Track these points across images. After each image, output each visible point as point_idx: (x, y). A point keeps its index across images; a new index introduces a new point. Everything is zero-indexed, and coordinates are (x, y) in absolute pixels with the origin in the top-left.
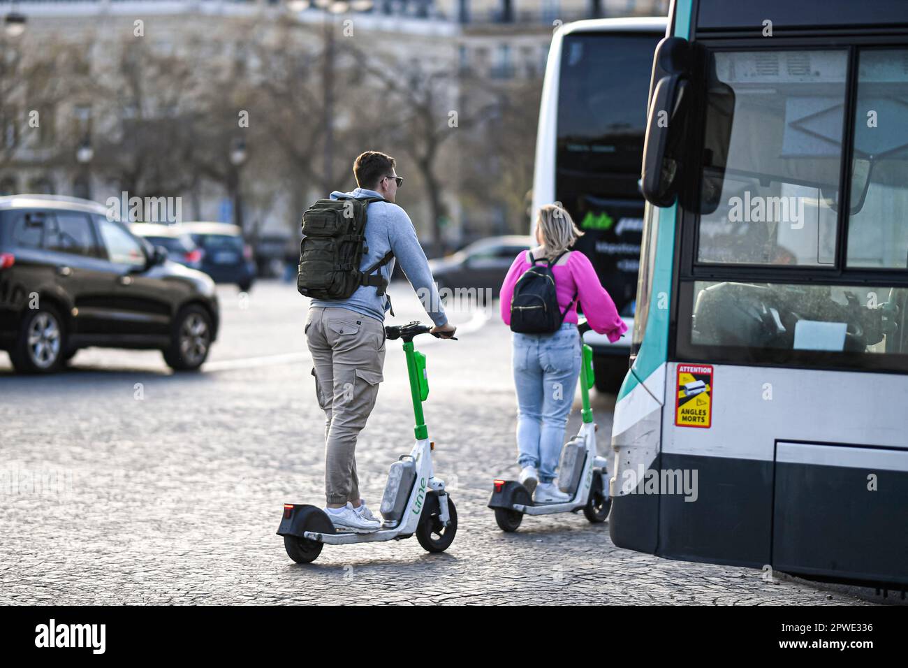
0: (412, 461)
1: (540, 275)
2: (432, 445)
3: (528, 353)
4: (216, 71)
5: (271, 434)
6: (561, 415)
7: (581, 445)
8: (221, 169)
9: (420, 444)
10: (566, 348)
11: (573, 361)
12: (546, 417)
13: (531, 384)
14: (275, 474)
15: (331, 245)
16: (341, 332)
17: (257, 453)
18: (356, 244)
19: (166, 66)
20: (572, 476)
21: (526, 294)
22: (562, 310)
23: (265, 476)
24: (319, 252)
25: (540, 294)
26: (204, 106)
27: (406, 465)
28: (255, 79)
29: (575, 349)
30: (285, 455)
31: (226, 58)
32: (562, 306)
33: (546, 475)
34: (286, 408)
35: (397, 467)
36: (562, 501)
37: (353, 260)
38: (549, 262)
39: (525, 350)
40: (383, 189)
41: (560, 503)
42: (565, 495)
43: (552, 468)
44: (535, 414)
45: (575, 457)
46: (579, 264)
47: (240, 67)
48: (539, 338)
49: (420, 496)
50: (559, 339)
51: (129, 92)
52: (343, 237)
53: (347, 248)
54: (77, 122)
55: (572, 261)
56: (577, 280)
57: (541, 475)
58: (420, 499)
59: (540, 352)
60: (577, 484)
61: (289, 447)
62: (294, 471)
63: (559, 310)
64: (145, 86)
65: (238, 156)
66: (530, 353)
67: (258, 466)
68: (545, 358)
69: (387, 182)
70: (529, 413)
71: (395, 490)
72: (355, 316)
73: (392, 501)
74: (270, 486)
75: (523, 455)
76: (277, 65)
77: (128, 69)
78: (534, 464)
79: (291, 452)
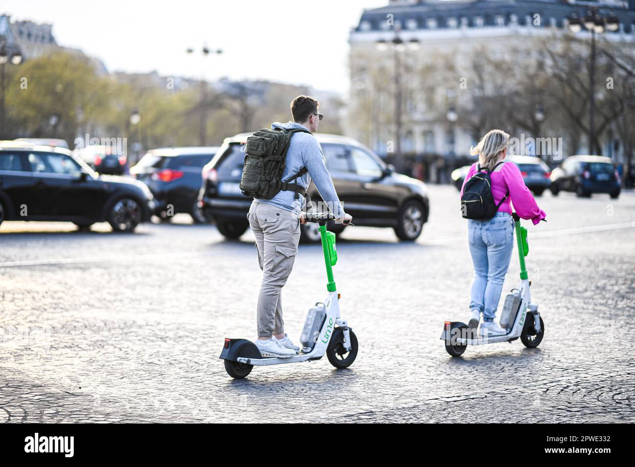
0: (323, 307)
1: (481, 178)
2: (339, 295)
3: (474, 233)
4: (527, 67)
5: (559, 275)
6: (499, 275)
7: (517, 295)
8: (530, 123)
9: (330, 295)
10: (500, 230)
11: (506, 239)
12: (490, 277)
13: (479, 253)
14: (562, 298)
15: (260, 163)
16: (266, 220)
17: (551, 286)
18: (278, 162)
19: (498, 66)
20: (509, 318)
21: (469, 192)
22: (497, 203)
23: (556, 299)
24: (252, 166)
25: (479, 192)
26: (520, 88)
27: (318, 310)
28: (549, 71)
29: (507, 230)
30: (567, 288)
31: (533, 61)
32: (497, 200)
33: (487, 317)
34: (568, 260)
35: (312, 311)
36: (500, 334)
37: (275, 173)
38: (489, 170)
39: (473, 230)
40: (311, 122)
41: (498, 336)
42: (504, 330)
43: (492, 311)
44: (484, 274)
45: (512, 304)
46: (509, 171)
47: (541, 65)
48: (482, 222)
49: (328, 330)
50: (494, 223)
51: (477, 81)
52: (268, 157)
53: (272, 164)
54: (447, 99)
55: (504, 169)
56: (507, 182)
57: (485, 316)
58: (328, 333)
59: (482, 231)
60: (513, 323)
61: (570, 283)
62: (573, 297)
63: (495, 203)
64: (486, 77)
65: (539, 116)
66: (476, 233)
67: (552, 293)
68: (486, 237)
69: (314, 118)
70: (480, 273)
71: (310, 327)
72: (276, 210)
73: (307, 334)
74: (559, 305)
75: (472, 302)
76: (562, 63)
77: (477, 68)
78: (479, 309)
79: (571, 285)
